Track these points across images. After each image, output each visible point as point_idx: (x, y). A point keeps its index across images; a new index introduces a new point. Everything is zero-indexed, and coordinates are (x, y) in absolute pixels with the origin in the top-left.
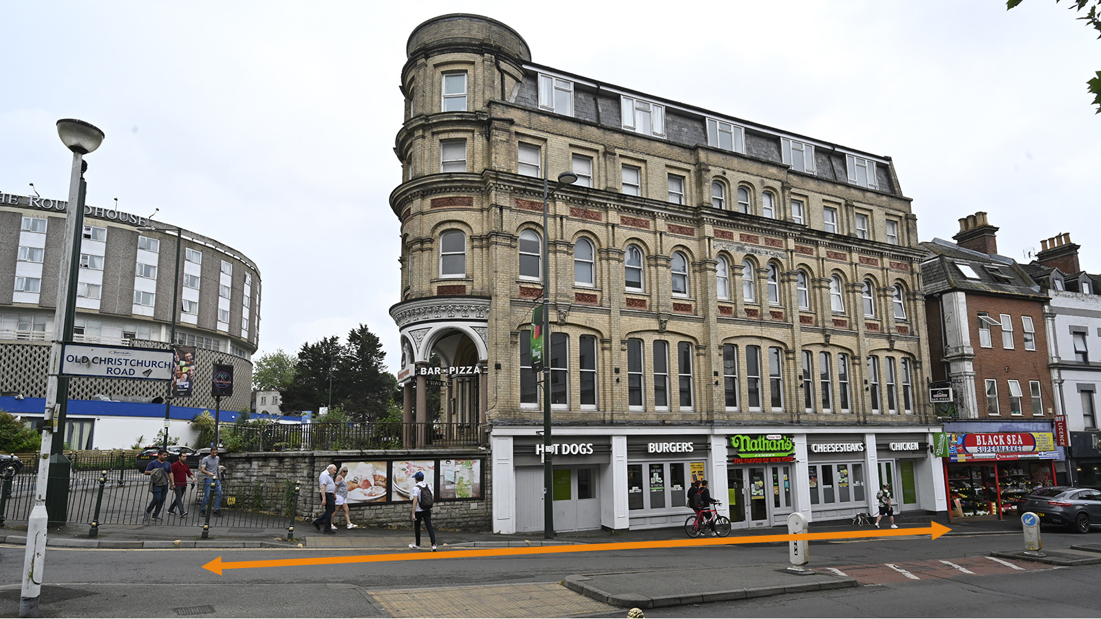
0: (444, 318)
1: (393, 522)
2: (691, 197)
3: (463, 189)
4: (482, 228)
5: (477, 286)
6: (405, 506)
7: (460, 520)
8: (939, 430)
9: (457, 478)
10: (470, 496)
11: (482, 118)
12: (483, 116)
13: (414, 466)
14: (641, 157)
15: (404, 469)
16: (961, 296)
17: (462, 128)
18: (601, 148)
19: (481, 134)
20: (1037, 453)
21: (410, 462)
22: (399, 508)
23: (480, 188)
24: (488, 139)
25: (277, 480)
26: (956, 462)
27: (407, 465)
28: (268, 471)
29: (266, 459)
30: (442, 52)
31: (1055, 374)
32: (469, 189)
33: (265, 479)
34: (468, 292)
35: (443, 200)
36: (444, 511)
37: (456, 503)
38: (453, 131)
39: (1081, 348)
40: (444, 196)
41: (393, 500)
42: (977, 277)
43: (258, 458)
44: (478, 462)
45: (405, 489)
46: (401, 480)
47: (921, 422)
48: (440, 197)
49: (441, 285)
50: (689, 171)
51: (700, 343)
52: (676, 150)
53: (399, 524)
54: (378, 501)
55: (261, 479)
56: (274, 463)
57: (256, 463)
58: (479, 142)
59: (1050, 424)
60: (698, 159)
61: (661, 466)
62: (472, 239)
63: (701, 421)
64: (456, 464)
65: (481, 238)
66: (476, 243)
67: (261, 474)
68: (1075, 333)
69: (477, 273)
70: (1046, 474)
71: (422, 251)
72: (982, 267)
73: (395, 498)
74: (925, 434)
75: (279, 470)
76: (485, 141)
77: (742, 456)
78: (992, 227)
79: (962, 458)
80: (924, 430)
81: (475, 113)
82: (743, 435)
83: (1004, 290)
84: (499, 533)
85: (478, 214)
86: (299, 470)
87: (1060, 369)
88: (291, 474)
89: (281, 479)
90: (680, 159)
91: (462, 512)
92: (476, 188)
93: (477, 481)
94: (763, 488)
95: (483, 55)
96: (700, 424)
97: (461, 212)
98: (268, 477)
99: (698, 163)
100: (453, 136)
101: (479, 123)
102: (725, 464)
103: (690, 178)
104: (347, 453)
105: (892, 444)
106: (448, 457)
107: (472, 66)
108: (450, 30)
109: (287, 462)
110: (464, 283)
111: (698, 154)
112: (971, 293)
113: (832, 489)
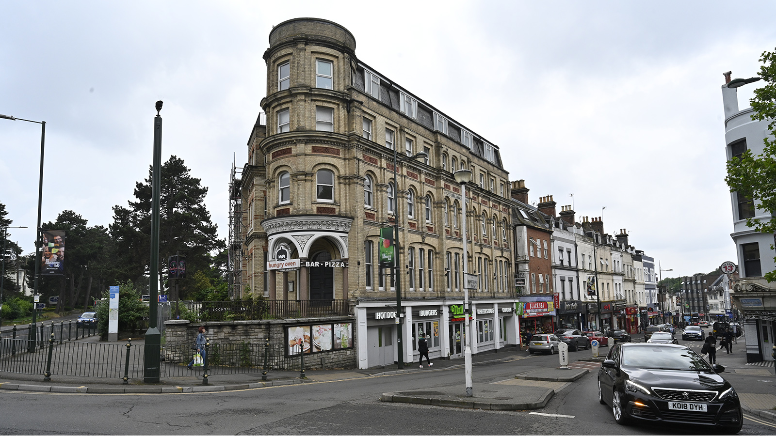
0: (324, 229)
1: (313, 366)
2: (433, 162)
3: (335, 144)
4: (345, 171)
5: (343, 209)
6: (319, 355)
7: (343, 362)
8: (517, 301)
9: (342, 335)
10: (348, 347)
11: (347, 98)
12: (348, 97)
13: (323, 329)
14: (414, 134)
15: (318, 331)
16: (525, 227)
17: (332, 101)
18: (398, 126)
19: (343, 107)
20: (549, 312)
21: (320, 326)
22: (315, 356)
23: (345, 144)
24: (348, 112)
25: (230, 342)
26: (524, 318)
27: (319, 328)
28: (222, 335)
29: (220, 327)
30: (318, 45)
31: (553, 271)
32: (338, 144)
33: (220, 342)
34: (337, 213)
35: (320, 148)
36: (336, 357)
37: (341, 351)
38: (325, 102)
39: (561, 258)
40: (322, 146)
41: (313, 351)
42: (527, 218)
43: (213, 326)
44: (351, 324)
45: (318, 343)
46: (316, 338)
47: (511, 297)
48: (319, 146)
49: (319, 206)
50: (432, 146)
51: (437, 251)
52: (428, 132)
53: (316, 367)
54: (307, 352)
55: (217, 341)
56: (227, 330)
57: (212, 330)
58: (343, 113)
59: (551, 297)
60: (437, 140)
61: (423, 323)
62: (339, 177)
63: (438, 297)
64: (341, 326)
65: (345, 178)
66: (342, 181)
67: (216, 338)
68: (560, 250)
69: (343, 201)
70: (550, 323)
71: (305, 181)
72: (527, 212)
73: (315, 350)
74: (513, 303)
75: (232, 334)
76: (346, 113)
77: (455, 317)
78: (526, 189)
79: (526, 316)
80: (513, 301)
81: (343, 94)
82: (456, 305)
83: (537, 226)
84: (361, 369)
85: (342, 161)
86: (252, 334)
87: (556, 268)
88: (244, 337)
89: (235, 341)
90: (429, 138)
91: (344, 357)
92: (342, 144)
93: (350, 337)
94: (460, 335)
95: (343, 53)
96: (437, 299)
97: (332, 158)
98: (223, 340)
99: (436, 141)
100: (326, 105)
101: (344, 101)
102: (448, 322)
103: (432, 150)
104: (291, 321)
105: (503, 309)
106: (338, 322)
107: (336, 59)
108: (323, 31)
109: (240, 329)
110: (334, 207)
111: (437, 136)
112: (529, 227)
113: (482, 334)
